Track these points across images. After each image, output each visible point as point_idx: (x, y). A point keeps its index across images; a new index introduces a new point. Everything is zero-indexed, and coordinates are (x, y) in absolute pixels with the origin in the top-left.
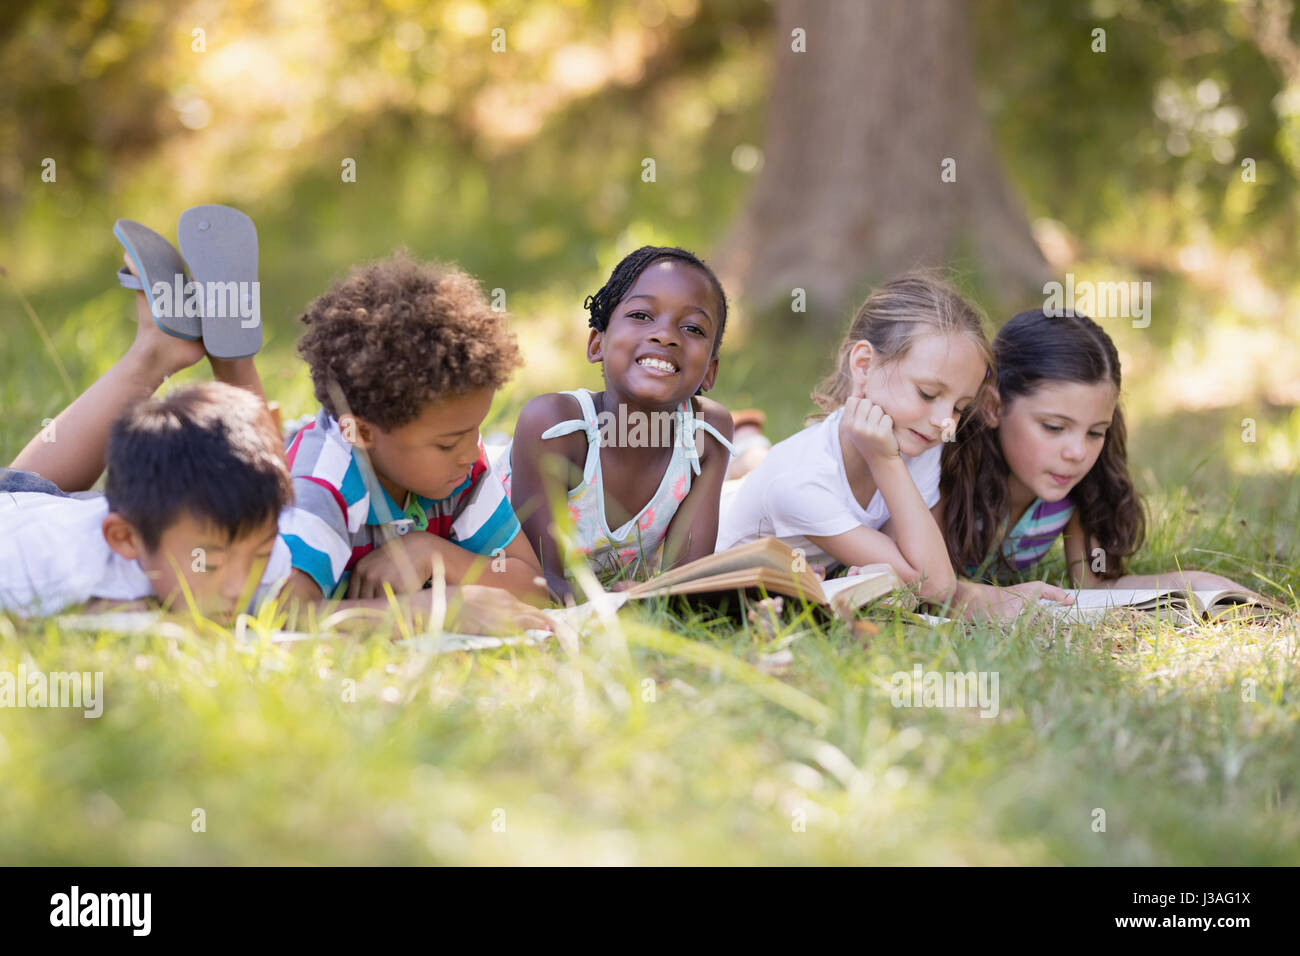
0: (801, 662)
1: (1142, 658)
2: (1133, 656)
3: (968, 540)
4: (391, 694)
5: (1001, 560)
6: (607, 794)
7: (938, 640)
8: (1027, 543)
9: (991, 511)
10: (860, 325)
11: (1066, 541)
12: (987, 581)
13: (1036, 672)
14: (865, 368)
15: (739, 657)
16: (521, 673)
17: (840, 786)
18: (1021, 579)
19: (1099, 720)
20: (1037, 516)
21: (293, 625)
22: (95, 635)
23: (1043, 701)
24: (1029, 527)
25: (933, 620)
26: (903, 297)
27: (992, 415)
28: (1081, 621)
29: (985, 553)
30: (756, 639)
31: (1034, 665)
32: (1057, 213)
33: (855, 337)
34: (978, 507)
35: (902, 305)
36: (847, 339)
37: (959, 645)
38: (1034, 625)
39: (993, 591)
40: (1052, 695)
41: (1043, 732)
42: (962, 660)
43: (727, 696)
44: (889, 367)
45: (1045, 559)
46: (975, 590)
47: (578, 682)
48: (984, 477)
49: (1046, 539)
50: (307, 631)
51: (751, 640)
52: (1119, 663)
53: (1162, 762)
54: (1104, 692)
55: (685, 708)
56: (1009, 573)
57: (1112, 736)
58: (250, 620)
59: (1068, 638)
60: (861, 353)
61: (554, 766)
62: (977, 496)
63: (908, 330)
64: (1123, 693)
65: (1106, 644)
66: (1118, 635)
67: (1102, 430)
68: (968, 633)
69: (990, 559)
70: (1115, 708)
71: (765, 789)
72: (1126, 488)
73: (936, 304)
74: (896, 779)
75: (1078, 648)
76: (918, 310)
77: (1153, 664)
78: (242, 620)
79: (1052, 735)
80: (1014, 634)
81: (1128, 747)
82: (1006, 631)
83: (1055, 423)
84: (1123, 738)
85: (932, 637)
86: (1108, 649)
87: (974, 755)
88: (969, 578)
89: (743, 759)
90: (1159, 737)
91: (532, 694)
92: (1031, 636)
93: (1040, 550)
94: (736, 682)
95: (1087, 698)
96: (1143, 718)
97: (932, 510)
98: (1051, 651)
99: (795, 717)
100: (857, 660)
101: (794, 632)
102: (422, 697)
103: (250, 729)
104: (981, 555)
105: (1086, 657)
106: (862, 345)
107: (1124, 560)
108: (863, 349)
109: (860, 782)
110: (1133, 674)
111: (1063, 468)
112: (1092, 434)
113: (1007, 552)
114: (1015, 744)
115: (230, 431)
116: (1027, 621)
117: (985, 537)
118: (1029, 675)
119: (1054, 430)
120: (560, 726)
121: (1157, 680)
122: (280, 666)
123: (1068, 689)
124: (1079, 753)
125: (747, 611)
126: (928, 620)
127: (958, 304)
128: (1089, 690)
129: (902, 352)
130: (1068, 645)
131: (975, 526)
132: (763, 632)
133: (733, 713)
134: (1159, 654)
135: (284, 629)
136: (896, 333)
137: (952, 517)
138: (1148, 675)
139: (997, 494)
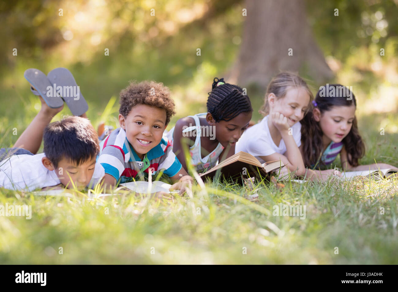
0: (261, 196)
1: (366, 191)
2: (363, 190)
3: (311, 157)
4: (136, 211)
5: (321, 162)
6: (204, 240)
7: (303, 188)
8: (329, 156)
9: (318, 147)
10: (270, 89)
11: (341, 155)
12: (317, 169)
13: (333, 197)
14: (273, 101)
15: (242, 196)
16: (176, 203)
17: (276, 235)
18: (328, 168)
19: (353, 211)
20: (332, 148)
21: (105, 192)
22: (45, 197)
23: (336, 206)
24: (329, 151)
25: (301, 182)
26: (282, 79)
27: (317, 117)
28: (346, 180)
29: (316, 161)
30: (247, 190)
31: (333, 194)
32: (333, 54)
33: (269, 92)
34: (314, 146)
35: (282, 81)
36: (267, 94)
37: (309, 189)
38: (332, 182)
39: (319, 172)
40: (339, 204)
41: (336, 216)
42: (311, 194)
43: (239, 208)
44: (280, 100)
45: (334, 162)
46: (314, 172)
47: (193, 206)
48: (315, 137)
49: (334, 155)
50: (110, 193)
51: (246, 190)
52: (359, 193)
53: (373, 223)
54: (354, 202)
55: (227, 212)
56: (324, 166)
57: (358, 216)
58: (92, 191)
59: (343, 186)
60: (271, 97)
61: (187, 232)
62: (313, 143)
63: (285, 88)
64: (360, 202)
65: (354, 187)
66: (358, 184)
67: (351, 121)
68: (312, 185)
69: (318, 162)
70: (358, 207)
71: (252, 237)
72: (359, 138)
73: (293, 80)
74: (292, 232)
75: (346, 189)
76: (288, 82)
77: (369, 193)
78: (90, 191)
79: (339, 216)
80: (326, 185)
81: (363, 219)
82: (324, 184)
83: (338, 119)
84: (361, 216)
85: (301, 187)
86: (355, 188)
87: (315, 223)
88: (312, 169)
89: (244, 228)
90: (372, 215)
91: (179, 210)
92: (331, 186)
93: (333, 159)
94: (241, 203)
95: (349, 204)
96: (367, 210)
97: (299, 148)
98: (338, 190)
99: (260, 213)
100: (279, 195)
101: (259, 187)
102: (146, 212)
103: (94, 225)
104: (315, 161)
105: (349, 192)
106: (271, 95)
107: (359, 160)
108: (272, 96)
109: (281, 233)
110: (363, 196)
111: (340, 132)
112: (349, 123)
113: (322, 160)
114: (328, 219)
115: (77, 131)
116: (330, 181)
117: (316, 155)
118: (331, 197)
119: (337, 122)
120: (188, 220)
121: (371, 197)
122: (102, 204)
123: (344, 202)
124: (347, 222)
125: (244, 181)
126: (299, 182)
127: (300, 79)
128: (350, 202)
129: (284, 95)
130: (343, 188)
131: (313, 152)
132: (249, 188)
133: (241, 213)
134: (371, 189)
135: (103, 193)
136: (281, 90)
137: (306, 149)
138: (368, 196)
139: (319, 142)
